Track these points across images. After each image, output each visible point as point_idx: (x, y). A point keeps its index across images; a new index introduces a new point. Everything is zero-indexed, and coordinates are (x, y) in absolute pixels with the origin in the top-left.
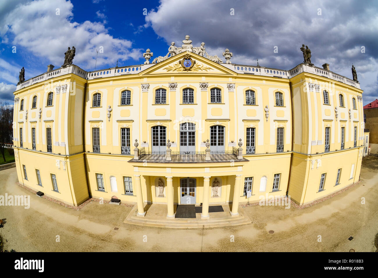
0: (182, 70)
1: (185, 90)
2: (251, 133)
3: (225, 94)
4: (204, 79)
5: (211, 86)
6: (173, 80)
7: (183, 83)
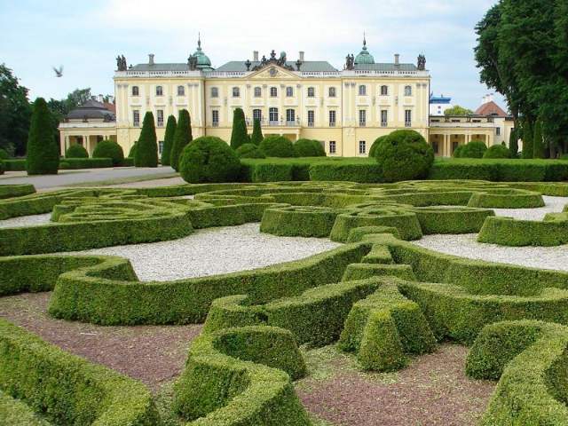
0: (269, 77)
1: (272, 88)
2: (311, 114)
3: (295, 91)
4: (282, 82)
5: (287, 86)
6: (264, 82)
7: (271, 85)
